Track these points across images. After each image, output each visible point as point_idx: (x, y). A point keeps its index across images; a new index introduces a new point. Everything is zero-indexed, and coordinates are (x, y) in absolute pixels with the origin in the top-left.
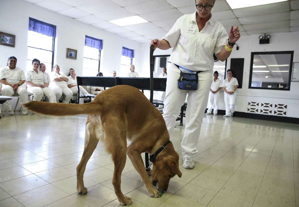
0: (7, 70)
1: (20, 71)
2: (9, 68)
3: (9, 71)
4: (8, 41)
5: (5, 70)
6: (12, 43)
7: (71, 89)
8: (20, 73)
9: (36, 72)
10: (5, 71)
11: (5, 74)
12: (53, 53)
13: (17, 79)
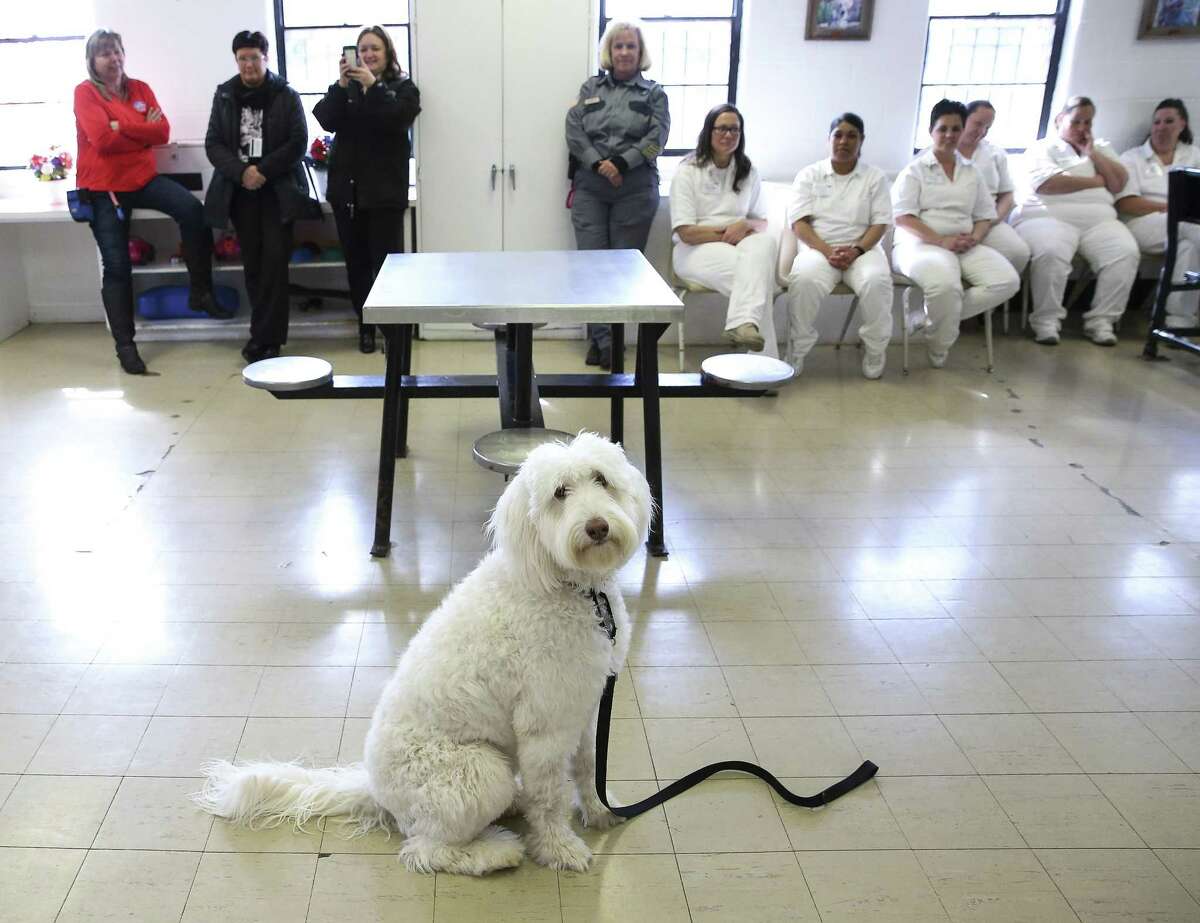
0: (822, 177)
1: (874, 182)
2: (829, 170)
3: (830, 180)
4: (846, 16)
5: (814, 178)
6: (858, 20)
7: (1129, 228)
8: (871, 188)
9: (946, 172)
10: (814, 185)
11: (811, 199)
12: (1057, 23)
13: (853, 218)
